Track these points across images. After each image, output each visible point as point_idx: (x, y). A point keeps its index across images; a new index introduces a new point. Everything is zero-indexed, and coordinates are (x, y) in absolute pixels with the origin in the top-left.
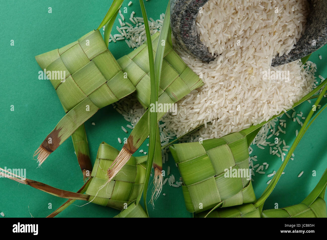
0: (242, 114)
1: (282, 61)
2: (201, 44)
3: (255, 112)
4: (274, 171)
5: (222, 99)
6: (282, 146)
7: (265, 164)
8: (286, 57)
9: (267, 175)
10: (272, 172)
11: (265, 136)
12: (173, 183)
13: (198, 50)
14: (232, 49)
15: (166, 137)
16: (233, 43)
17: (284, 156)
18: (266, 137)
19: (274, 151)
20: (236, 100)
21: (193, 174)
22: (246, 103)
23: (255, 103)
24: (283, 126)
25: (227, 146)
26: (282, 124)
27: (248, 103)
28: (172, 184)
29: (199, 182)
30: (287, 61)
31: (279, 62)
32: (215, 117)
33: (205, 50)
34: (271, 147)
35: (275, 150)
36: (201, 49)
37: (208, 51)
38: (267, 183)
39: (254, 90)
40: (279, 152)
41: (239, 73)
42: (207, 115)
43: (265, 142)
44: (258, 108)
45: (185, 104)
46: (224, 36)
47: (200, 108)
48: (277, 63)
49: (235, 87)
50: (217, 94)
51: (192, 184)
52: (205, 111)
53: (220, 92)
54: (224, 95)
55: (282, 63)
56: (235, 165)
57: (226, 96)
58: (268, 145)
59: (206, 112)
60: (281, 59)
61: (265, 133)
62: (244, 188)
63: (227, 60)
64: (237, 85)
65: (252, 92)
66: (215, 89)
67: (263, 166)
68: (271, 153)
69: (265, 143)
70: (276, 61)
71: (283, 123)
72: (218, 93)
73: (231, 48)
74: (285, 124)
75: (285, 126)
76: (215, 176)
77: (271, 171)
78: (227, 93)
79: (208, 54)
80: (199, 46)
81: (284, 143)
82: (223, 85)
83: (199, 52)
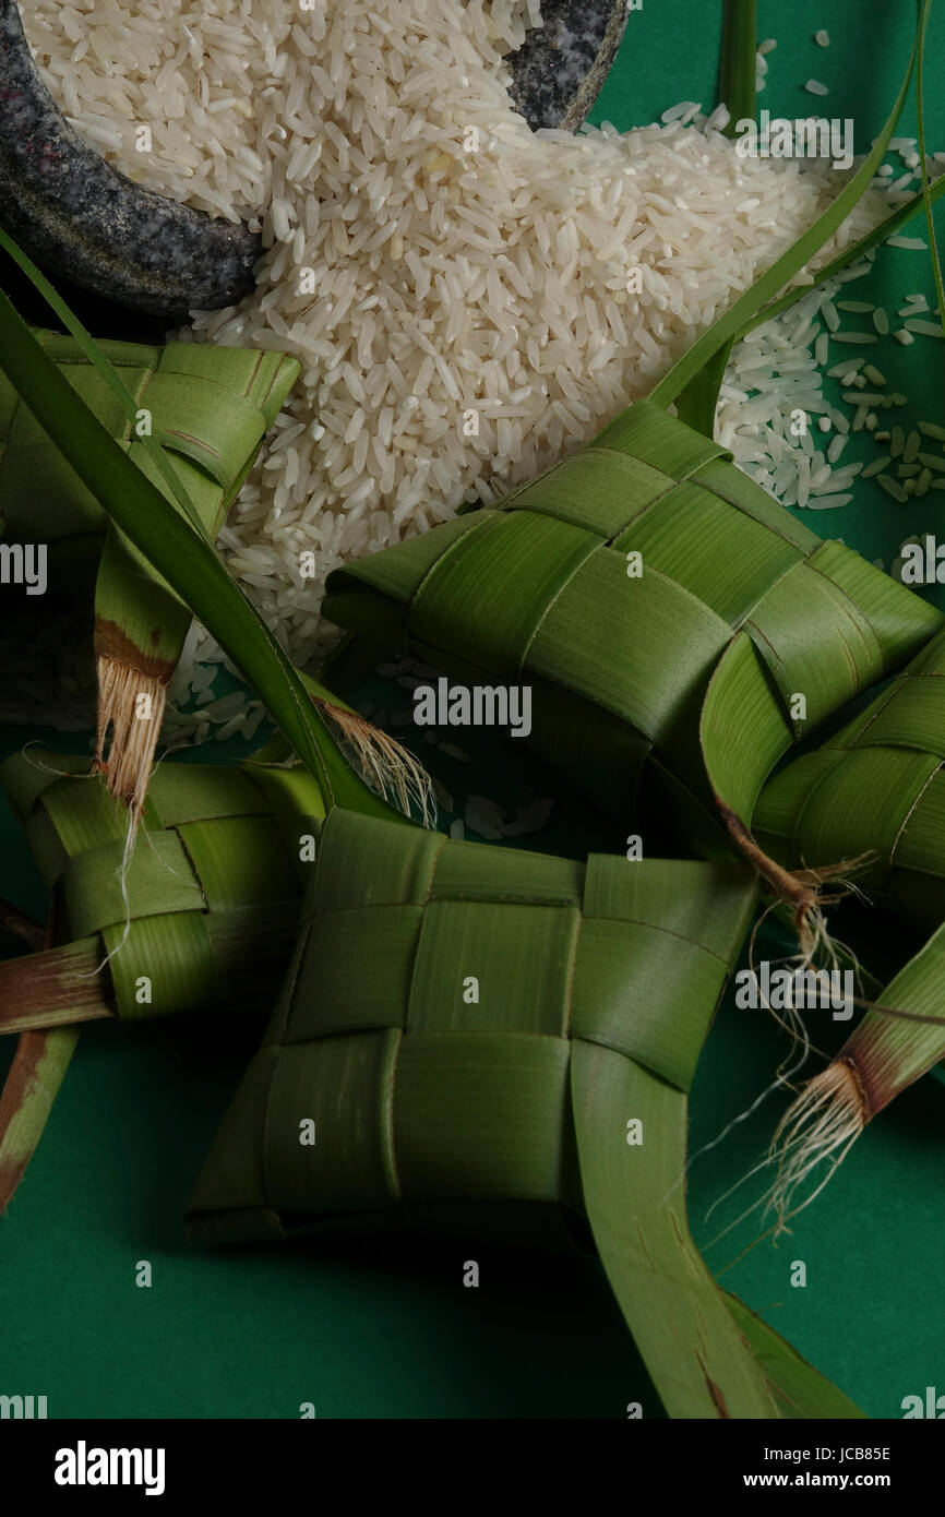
0: (578, 375)
5: (428, 362)
6: (929, 444)
11: (811, 457)
14: (296, 143)
16: (280, 120)
18: (819, 455)
19: (909, 483)
20: (492, 333)
22: (550, 312)
23: (591, 292)
24: (868, 381)
26: (850, 378)
27: (558, 312)
32: (466, 467)
34: (881, 478)
35: (915, 476)
37: (200, 213)
39: (536, 243)
41: (404, 203)
42: (420, 479)
43: (827, 474)
46: (216, 116)
47: (367, 474)
49: (434, 272)
50: (390, 362)
52: (404, 471)
53: (395, 348)
54: (424, 341)
57: (432, 338)
58: (856, 476)
59: (411, 470)
61: (798, 447)
62: (811, 554)
63: (313, 200)
64: (438, 261)
65: (533, 258)
66: (365, 352)
68: (903, 497)
69: (830, 478)
71: (855, 374)
72: (393, 357)
73: (286, 143)
74: (872, 371)
75: (879, 378)
76: (606, 544)
78: (429, 326)
79: (213, 228)
81: (935, 430)
82: (384, 305)
83: (163, 237)
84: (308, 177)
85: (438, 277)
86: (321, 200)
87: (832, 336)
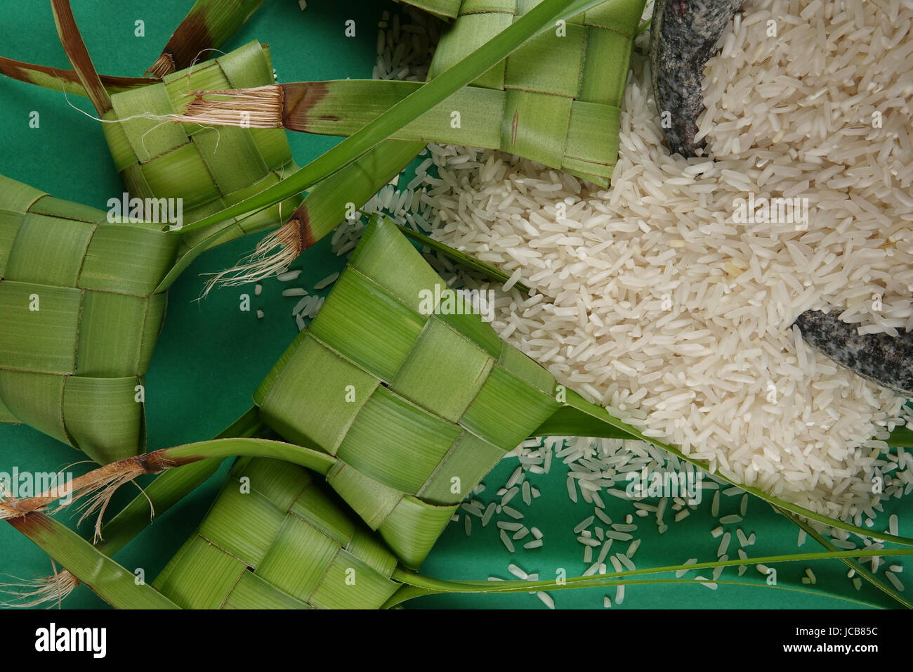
0: (610, 354)
1: (835, 338)
2: (696, 77)
3: (644, 385)
4: (537, 575)
5: (608, 265)
6: (620, 546)
7: (537, 532)
8: (852, 339)
9: (513, 562)
10: (530, 571)
11: (610, 479)
12: (305, 314)
13: (675, 86)
14: (754, 174)
15: (407, 209)
16: (771, 162)
17: (598, 571)
18: (611, 484)
19: (588, 533)
20: (634, 303)
21: (347, 320)
22: (648, 338)
23: (666, 363)
24: (677, 512)
25: (491, 362)
26: (679, 502)
27: (651, 343)
28: (300, 313)
29: (337, 352)
30: (846, 351)
31: (824, 333)
32: (549, 288)
33: (692, 108)
34: (593, 517)
35: (595, 537)
36: (684, 91)
37: (697, 116)
38: (491, 576)
39: (696, 329)
40: (597, 550)
41: (707, 247)
42: (541, 264)
43: (594, 488)
44: (660, 382)
45: (524, 190)
46: (767, 120)
47: (541, 231)
48: (817, 332)
49: (663, 268)
50: (611, 242)
51: (321, 338)
52: (545, 252)
53: (618, 245)
54: (621, 262)
55: (830, 349)
56: (456, 422)
57: (624, 267)
58: (594, 504)
59: (545, 257)
60: (836, 333)
61: (618, 473)
62: (418, 498)
63: (714, 188)
64: (672, 270)
65: (683, 328)
66: (618, 226)
67: (525, 531)
68: (576, 530)
69: (591, 492)
70: (820, 326)
71: (684, 504)
72: (614, 244)
73: (755, 168)
74: (685, 514)
75: (680, 517)
76: (382, 383)
77: (530, 568)
78: (630, 264)
79: (689, 125)
80: (688, 78)
81: (633, 548)
82: (644, 237)
83: (674, 94)
84: (727, 184)
85: (660, 270)
86: (714, 193)
87: (717, 492)
